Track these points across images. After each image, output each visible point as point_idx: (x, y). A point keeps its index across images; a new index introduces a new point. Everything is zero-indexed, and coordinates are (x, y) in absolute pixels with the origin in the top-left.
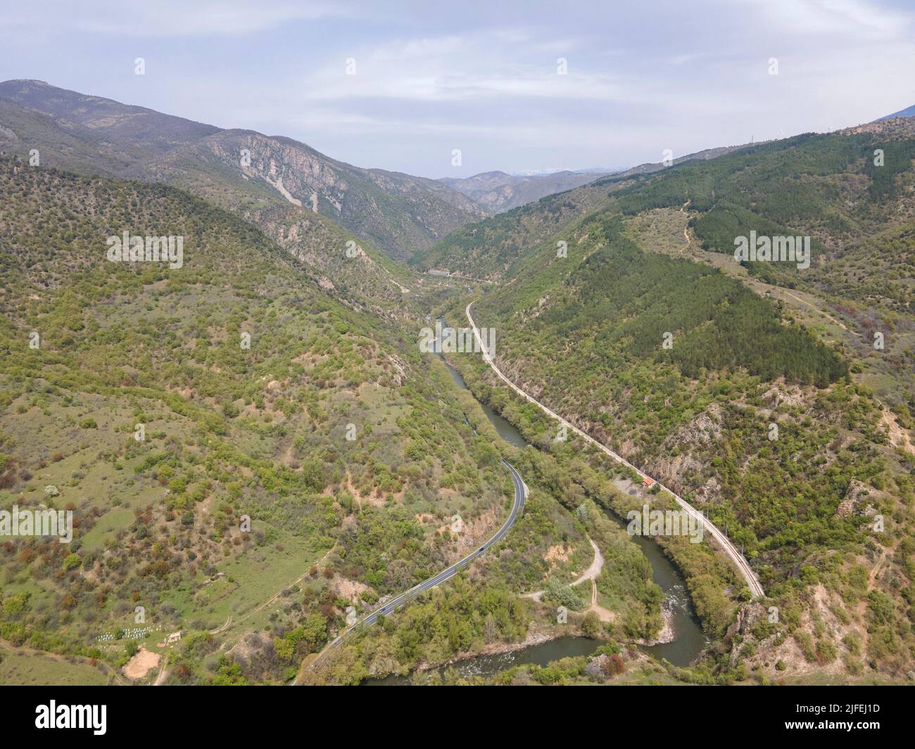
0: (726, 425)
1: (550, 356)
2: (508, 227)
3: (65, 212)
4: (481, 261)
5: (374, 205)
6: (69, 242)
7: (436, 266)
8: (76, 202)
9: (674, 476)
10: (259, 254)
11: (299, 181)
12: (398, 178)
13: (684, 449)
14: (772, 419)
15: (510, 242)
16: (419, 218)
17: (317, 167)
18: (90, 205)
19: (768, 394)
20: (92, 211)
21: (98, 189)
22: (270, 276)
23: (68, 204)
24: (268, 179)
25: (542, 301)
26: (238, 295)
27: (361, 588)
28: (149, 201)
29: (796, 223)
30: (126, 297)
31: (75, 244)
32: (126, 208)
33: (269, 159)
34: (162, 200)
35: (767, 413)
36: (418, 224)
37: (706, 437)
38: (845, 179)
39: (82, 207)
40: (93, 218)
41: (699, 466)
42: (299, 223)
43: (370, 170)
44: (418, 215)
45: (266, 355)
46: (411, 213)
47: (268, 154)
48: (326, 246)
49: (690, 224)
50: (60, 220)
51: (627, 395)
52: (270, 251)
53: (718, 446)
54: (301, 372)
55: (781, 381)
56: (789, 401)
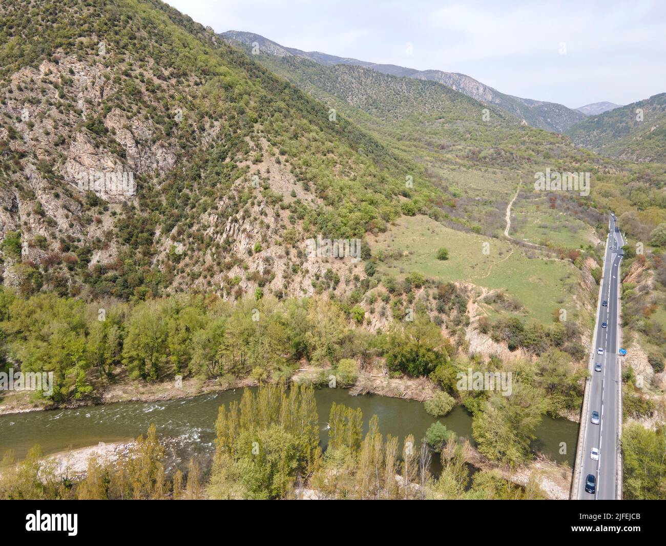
1: (658, 146)
2: (622, 115)
3: (395, 92)
6: (400, 103)
8: (398, 88)
12: (530, 101)
15: (624, 124)
16: (549, 120)
17: (482, 89)
18: (404, 89)
20: (406, 91)
21: (406, 82)
23: (396, 89)
25: (653, 129)
26: (478, 124)
28: (428, 88)
31: (402, 104)
32: (419, 90)
34: (433, 87)
39: (401, 90)
40: (407, 94)
44: (549, 118)
45: (503, 140)
46: (544, 117)
47: (451, 82)
50: (394, 95)
54: (524, 143)
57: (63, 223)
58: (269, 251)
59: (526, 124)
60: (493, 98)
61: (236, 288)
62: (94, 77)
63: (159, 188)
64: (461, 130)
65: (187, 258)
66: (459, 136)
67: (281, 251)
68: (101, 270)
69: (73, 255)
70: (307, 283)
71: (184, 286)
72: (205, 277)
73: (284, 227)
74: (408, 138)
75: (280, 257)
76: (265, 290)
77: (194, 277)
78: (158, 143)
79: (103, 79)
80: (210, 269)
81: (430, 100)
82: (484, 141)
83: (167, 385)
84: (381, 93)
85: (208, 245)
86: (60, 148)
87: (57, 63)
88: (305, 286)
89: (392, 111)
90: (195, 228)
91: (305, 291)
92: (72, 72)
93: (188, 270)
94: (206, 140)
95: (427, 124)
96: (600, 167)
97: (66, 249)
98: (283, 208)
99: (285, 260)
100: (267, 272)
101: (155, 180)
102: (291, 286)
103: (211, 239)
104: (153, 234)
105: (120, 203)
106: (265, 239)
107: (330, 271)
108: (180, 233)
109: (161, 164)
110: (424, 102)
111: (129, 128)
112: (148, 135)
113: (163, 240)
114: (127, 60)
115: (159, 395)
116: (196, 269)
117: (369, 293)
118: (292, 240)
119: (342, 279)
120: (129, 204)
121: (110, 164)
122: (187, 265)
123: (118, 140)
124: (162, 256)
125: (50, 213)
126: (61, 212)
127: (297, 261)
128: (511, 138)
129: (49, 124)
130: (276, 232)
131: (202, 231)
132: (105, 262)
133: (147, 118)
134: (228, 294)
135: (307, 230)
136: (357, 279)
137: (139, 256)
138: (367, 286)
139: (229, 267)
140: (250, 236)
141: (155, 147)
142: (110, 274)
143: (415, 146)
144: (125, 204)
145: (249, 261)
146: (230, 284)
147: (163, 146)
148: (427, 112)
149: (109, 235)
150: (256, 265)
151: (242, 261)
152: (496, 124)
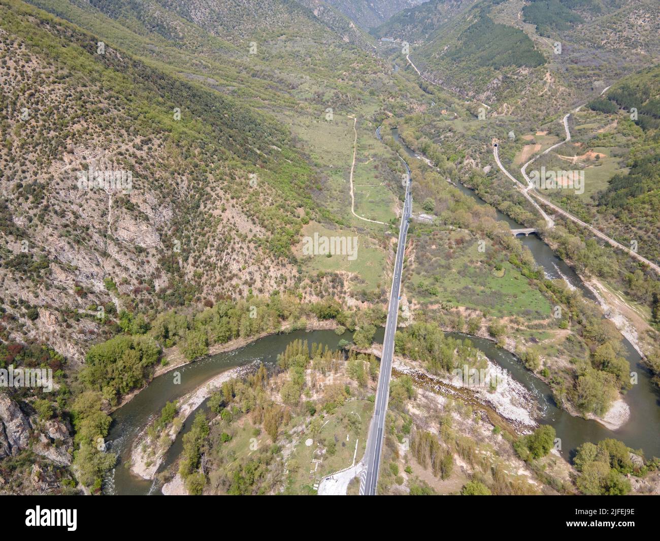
0: (503, 82)
1: (447, 69)
2: (429, 11)
4: (412, 33)
7: (386, 35)
9: (484, 98)
10: (318, 24)
13: (488, 90)
14: (517, 79)
15: (430, 20)
16: (372, 5)
19: (518, 71)
22: (325, 35)
25: (445, 48)
27: (392, 115)
31: (245, 18)
35: (516, 77)
36: (372, 9)
37: (496, 85)
41: (491, 94)
42: (318, 9)
44: (371, 2)
45: (338, 64)
46: (367, 2)
48: (334, 22)
49: (523, 9)
51: (474, 78)
53: (498, 87)
55: (523, 67)
56: (524, 73)
57: (133, 268)
58: (250, 268)
59: (354, 26)
61: (238, 290)
62: (105, 163)
63: (169, 233)
65: (205, 275)
67: (256, 268)
68: (163, 291)
69: (145, 285)
70: (273, 282)
71: (209, 292)
72: (219, 285)
73: (253, 254)
75: (257, 271)
76: (252, 288)
77: (214, 286)
78: (162, 205)
79: (111, 163)
80: (220, 281)
81: (269, 13)
83: (231, 343)
85: (215, 268)
86: (104, 218)
87: (73, 153)
88: (272, 284)
90: (203, 258)
91: (272, 286)
92: (84, 158)
93: (208, 282)
94: (182, 192)
95: (271, 43)
96: (408, 103)
97: (141, 283)
98: (249, 242)
99: (259, 272)
100: (251, 279)
101: (166, 229)
102: (265, 285)
103: (215, 264)
104: (178, 263)
105: (153, 247)
106: (246, 262)
107: (282, 275)
108: (196, 262)
109: (166, 217)
110: (265, 15)
111: (145, 201)
112: (156, 201)
113: (185, 265)
114: (114, 140)
115: (231, 348)
116: (213, 281)
117: (302, 284)
118: (259, 261)
119: (288, 277)
120: (158, 247)
121: (145, 228)
122: (207, 280)
123: (142, 210)
124: (190, 276)
125: (123, 264)
126: (130, 262)
127: (265, 272)
129: (92, 203)
130: (251, 258)
131: (208, 260)
132: (163, 286)
133: (150, 190)
134: (235, 293)
135: (264, 253)
136: (295, 276)
137: (177, 278)
138: (300, 280)
139: (231, 279)
140: (238, 262)
141: (161, 208)
142: (169, 292)
144: (157, 248)
145: (240, 274)
146: (234, 287)
147: (165, 207)
148: (269, 27)
149: (157, 269)
150: (245, 276)
151: (237, 275)
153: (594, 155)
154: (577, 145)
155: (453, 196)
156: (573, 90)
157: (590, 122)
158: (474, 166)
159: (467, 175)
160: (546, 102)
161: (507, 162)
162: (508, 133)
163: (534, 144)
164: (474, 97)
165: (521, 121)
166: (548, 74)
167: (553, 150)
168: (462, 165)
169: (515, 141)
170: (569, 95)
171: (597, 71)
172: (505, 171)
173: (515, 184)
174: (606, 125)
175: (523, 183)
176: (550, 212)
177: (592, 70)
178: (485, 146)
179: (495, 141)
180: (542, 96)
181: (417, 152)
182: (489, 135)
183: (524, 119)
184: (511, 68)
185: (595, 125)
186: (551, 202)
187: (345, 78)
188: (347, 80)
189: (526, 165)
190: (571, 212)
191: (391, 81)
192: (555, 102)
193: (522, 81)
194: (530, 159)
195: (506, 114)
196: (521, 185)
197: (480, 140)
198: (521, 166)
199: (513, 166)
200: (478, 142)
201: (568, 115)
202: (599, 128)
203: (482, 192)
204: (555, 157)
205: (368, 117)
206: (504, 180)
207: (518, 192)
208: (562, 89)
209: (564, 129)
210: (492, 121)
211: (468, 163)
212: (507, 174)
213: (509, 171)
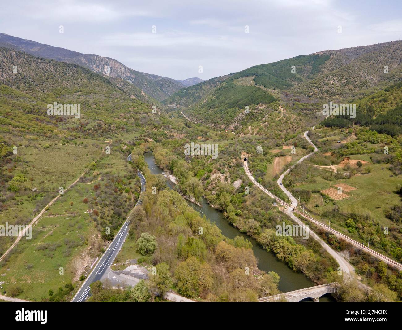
1: (205, 113)
2: (197, 89)
3: (43, 71)
4: (187, 101)
5: (146, 83)
6: (47, 79)
7: (170, 103)
9: (233, 128)
10: (110, 87)
11: (116, 74)
12: (155, 76)
13: (235, 122)
14: (257, 112)
15: (198, 94)
16: (163, 89)
17: (123, 69)
18: (52, 69)
19: (257, 107)
20: (53, 71)
21: (53, 64)
22: (114, 92)
23: (44, 68)
24: (103, 73)
25: (204, 102)
26: (105, 97)
27: (152, 140)
28: (71, 69)
29: (288, 80)
30: (70, 96)
31: (49, 80)
32: (64, 70)
33: (104, 65)
34: (75, 69)
35: (256, 111)
36: (163, 91)
37: (241, 118)
38: (306, 67)
39: (49, 70)
40: (53, 73)
41: (238, 125)
42: (120, 84)
43: (143, 73)
45: (118, 109)
46: (161, 87)
48: (130, 91)
49: (254, 79)
51: (224, 116)
52: (114, 86)
53: (244, 119)
54: (130, 111)
55: (260, 104)
56: (261, 108)
59: (144, 94)
60: (130, 75)
64: (91, 101)
66: (88, 106)
74: (37, 111)
81: (72, 78)
82: (104, 111)
84: (31, 71)
89: (39, 86)
95: (67, 96)
96: (169, 132)
110: (67, 79)
128: (123, 108)
143: (37, 119)
148: (69, 87)
152: (117, 96)
153: (353, 162)
154: (328, 154)
155: (191, 225)
156: (302, 118)
157: (331, 136)
158: (222, 181)
159: (214, 192)
160: (284, 125)
161: (259, 175)
162: (255, 149)
163: (284, 156)
164: (225, 129)
165: (266, 139)
166: (280, 107)
167: (305, 160)
168: (209, 180)
169: (264, 155)
170: (301, 120)
171: (315, 106)
172: (258, 185)
173: (274, 201)
174: (346, 137)
175: (284, 200)
176: (340, 246)
177: (312, 106)
178: (234, 160)
179: (244, 155)
180: (280, 121)
181: (166, 170)
182: (237, 149)
183: (269, 138)
184: (251, 106)
185: (337, 138)
186: (331, 226)
187: (120, 117)
188: (121, 118)
189: (282, 176)
190: (372, 244)
191: (158, 118)
192: (291, 126)
193: (261, 113)
194: (285, 170)
195: (252, 134)
196: (281, 202)
197: (229, 154)
198: (276, 178)
199: (267, 179)
200: (226, 156)
201: (307, 132)
202: (341, 139)
203: (232, 215)
204: (311, 167)
205: (127, 142)
206: (258, 196)
207: (281, 213)
208: (294, 116)
209: (307, 142)
210: (240, 139)
211: (216, 178)
212: (261, 188)
213: (264, 184)
